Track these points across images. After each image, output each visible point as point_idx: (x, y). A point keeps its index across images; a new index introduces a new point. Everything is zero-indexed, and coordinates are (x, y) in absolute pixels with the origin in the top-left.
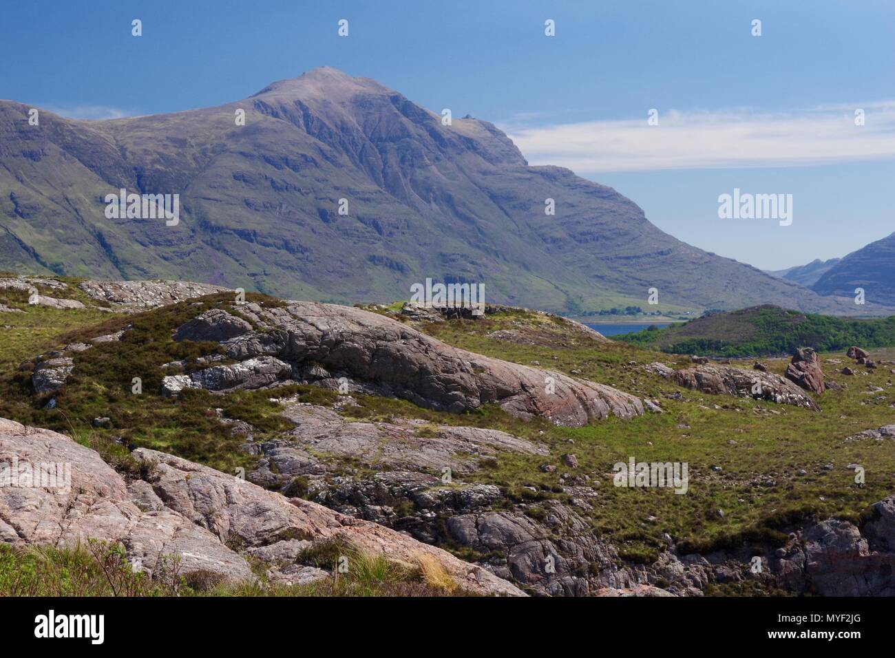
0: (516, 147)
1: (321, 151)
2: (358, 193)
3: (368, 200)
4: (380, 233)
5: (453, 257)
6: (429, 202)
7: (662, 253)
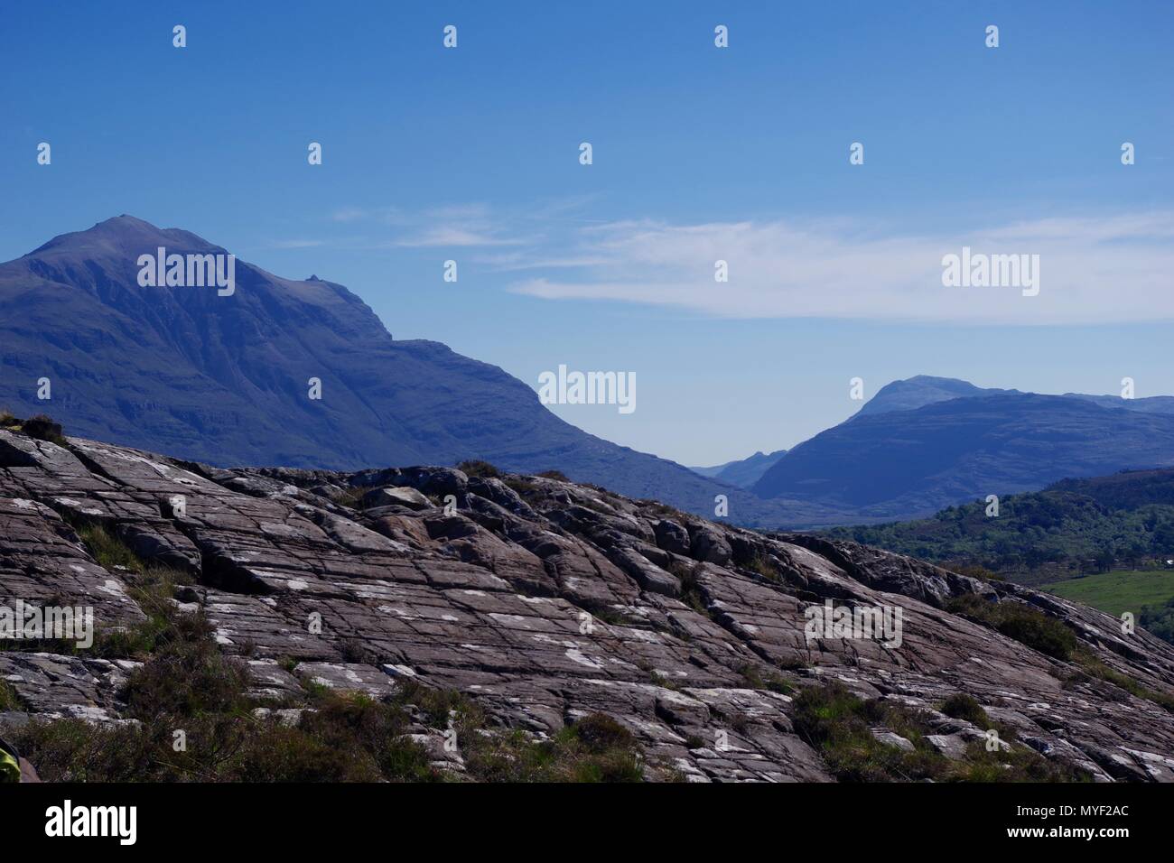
0: (377, 316)
1: (121, 325)
2: (171, 379)
3: (184, 388)
4: (201, 430)
5: (298, 459)
6: (264, 389)
7: (563, 450)
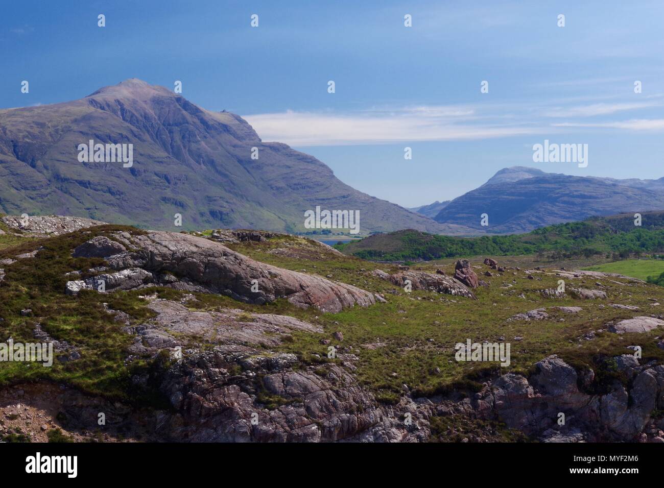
0: (254, 130)
1: (132, 132)
2: (155, 158)
3: (161, 162)
4: (169, 183)
5: (215, 198)
6: (200, 164)
7: (344, 197)
